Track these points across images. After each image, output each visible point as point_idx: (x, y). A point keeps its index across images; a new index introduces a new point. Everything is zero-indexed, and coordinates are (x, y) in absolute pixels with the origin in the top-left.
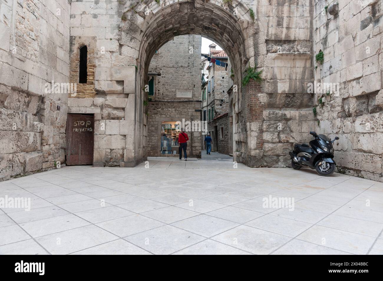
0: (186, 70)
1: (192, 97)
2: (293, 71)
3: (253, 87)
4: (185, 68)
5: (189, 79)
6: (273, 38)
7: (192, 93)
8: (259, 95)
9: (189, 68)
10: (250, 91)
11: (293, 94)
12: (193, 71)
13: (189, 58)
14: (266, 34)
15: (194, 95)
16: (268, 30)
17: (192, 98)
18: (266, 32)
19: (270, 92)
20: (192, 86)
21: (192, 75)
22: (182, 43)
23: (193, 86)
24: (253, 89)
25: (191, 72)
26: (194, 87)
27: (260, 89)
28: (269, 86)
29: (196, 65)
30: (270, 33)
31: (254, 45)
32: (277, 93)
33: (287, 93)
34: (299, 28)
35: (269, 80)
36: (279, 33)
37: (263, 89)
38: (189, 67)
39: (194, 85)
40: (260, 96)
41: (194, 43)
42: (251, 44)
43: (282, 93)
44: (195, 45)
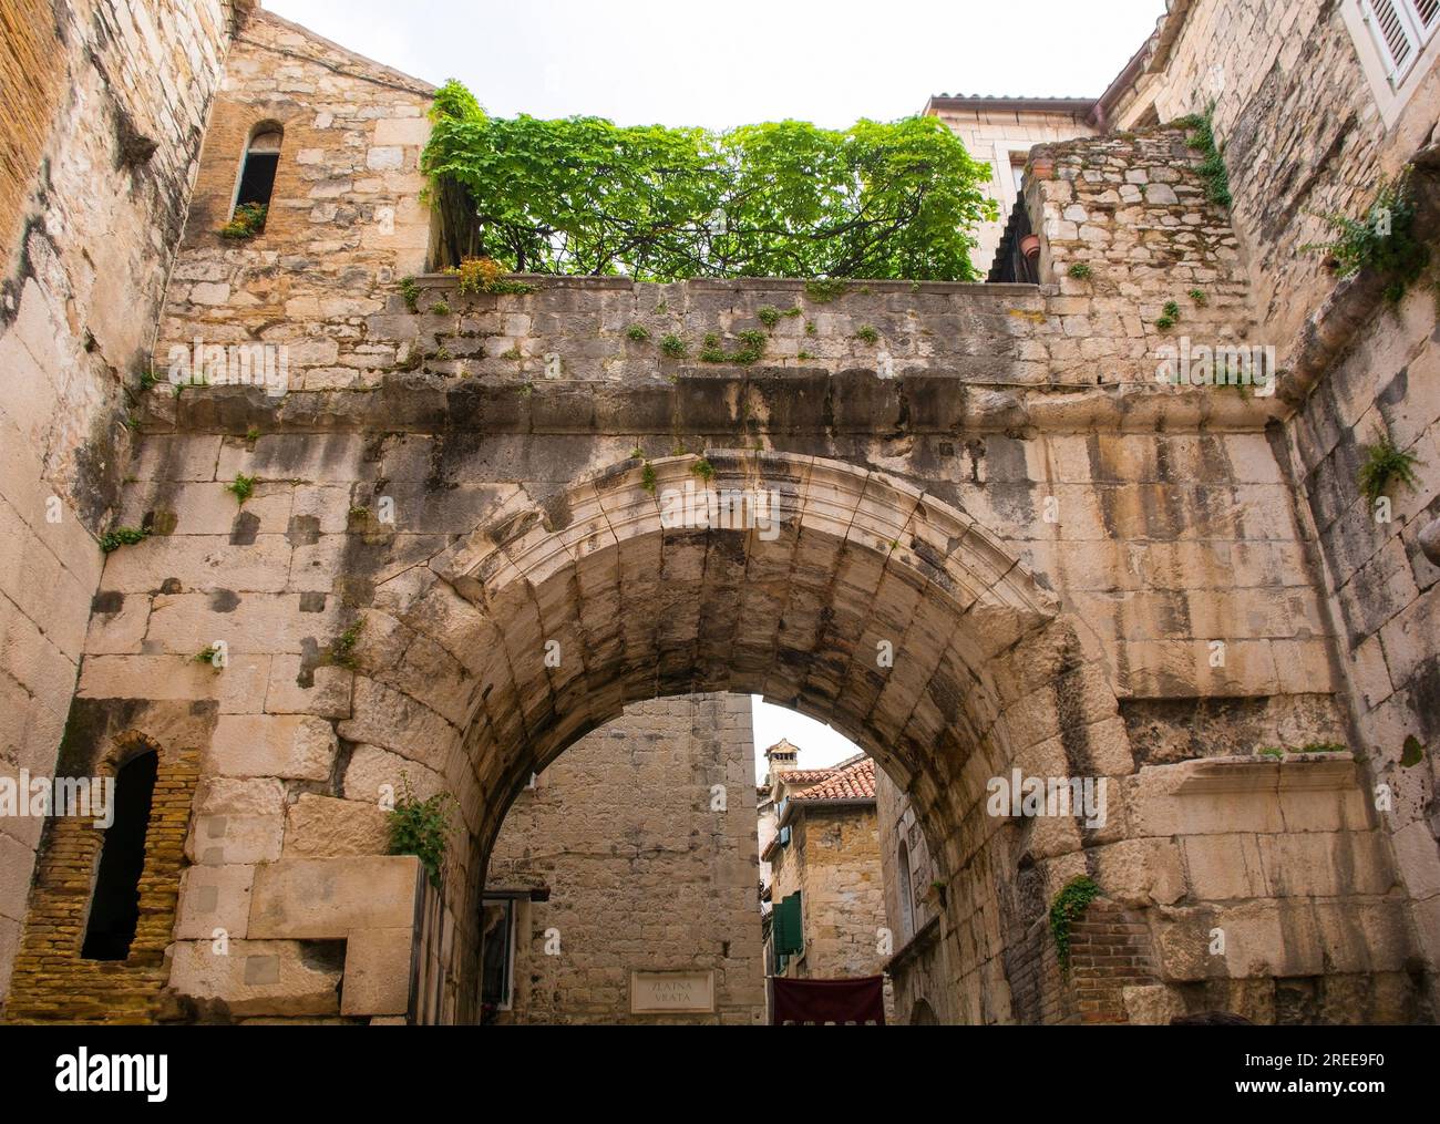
0: (679, 869)
1: (718, 1007)
2: (1283, 850)
3: (1085, 951)
4: (678, 859)
5: (696, 911)
6: (1155, 690)
7: (717, 985)
8: (1129, 993)
9: (695, 860)
10: (1077, 974)
11: (1313, 981)
12: (716, 874)
13: (696, 807)
14: (1115, 670)
15: (722, 999)
16: (1122, 653)
17: (717, 1013)
18: (1113, 660)
19: (1181, 974)
20: (715, 947)
21: (715, 894)
22: (661, 737)
23: (720, 950)
24: (1089, 964)
25: (707, 879)
26: (726, 955)
27: (1129, 963)
28: (1176, 942)
29: (733, 842)
30: (1135, 666)
31: (1063, 729)
32: (1227, 979)
33: (1277, 972)
34: (1271, 639)
35: (1169, 910)
36: (1179, 666)
37: (1146, 957)
38: (698, 854)
39: (726, 945)
40: (1134, 1002)
41: (718, 736)
42: (1043, 724)
43: (1250, 978)
44: (724, 746)
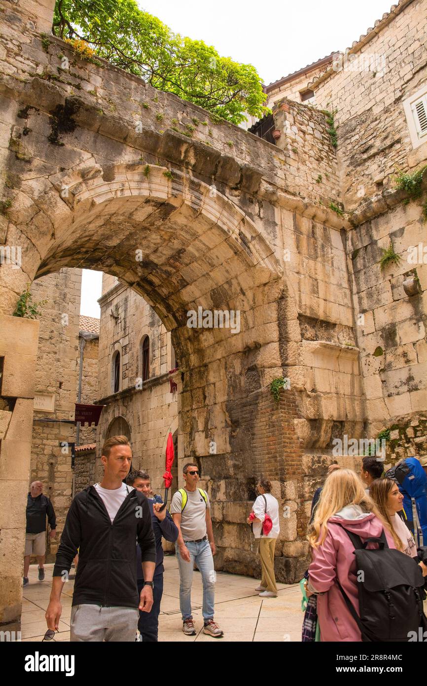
0: (44, 346)
1: (56, 410)
2: (339, 378)
3: (284, 404)
4: (44, 342)
5: (50, 367)
6: (308, 314)
7: (56, 400)
8: (296, 421)
9: (51, 343)
10: (282, 412)
11: (341, 422)
12: (59, 351)
13: (53, 320)
14: (298, 303)
15: (58, 406)
16: (300, 297)
17: (55, 413)
18: (297, 298)
19: (311, 416)
20: (56, 384)
21: (58, 360)
22: (42, 285)
23: (58, 385)
24: (285, 409)
25: (55, 353)
26: (60, 387)
27: (296, 410)
28: (311, 405)
29: (68, 338)
30: (303, 303)
31: (278, 320)
32: (322, 419)
33: (335, 419)
34: (339, 304)
35: (309, 393)
36: (315, 306)
37: (301, 409)
38: (53, 341)
39: (61, 384)
40: (297, 425)
41: (66, 290)
42: (271, 317)
43: (328, 420)
44: (68, 296)
